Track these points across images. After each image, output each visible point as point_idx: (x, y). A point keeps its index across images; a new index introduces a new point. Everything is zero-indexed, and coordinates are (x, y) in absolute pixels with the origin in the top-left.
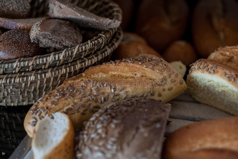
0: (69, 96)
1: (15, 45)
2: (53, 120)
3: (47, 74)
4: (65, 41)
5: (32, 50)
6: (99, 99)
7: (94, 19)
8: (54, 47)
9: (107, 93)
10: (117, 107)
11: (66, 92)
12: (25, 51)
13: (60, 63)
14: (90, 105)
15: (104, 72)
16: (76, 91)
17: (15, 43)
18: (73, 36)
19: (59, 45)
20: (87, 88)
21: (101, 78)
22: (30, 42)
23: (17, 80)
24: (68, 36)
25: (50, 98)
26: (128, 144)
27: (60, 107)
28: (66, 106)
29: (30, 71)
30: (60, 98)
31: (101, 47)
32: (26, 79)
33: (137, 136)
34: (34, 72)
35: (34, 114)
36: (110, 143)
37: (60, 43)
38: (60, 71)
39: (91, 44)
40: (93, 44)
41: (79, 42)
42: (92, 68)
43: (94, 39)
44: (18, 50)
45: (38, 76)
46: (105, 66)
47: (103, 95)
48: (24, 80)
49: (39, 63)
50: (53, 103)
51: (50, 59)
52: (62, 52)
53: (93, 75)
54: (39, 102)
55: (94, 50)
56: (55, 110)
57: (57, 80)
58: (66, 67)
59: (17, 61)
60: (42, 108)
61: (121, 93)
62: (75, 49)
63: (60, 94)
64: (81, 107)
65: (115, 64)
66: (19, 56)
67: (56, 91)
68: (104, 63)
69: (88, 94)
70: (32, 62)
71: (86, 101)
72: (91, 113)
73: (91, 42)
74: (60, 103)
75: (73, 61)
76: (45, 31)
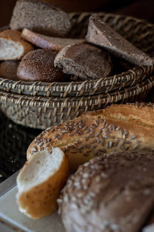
0: (76, 132)
1: (36, 66)
2: (50, 154)
3: (62, 104)
4: (90, 71)
5: (54, 75)
6: (107, 142)
7: (125, 53)
8: (77, 75)
9: (118, 139)
10: (115, 158)
11: (74, 128)
12: (46, 75)
13: (80, 94)
14: (95, 147)
15: (124, 114)
16: (85, 129)
17: (37, 64)
18: (101, 67)
19: (83, 75)
20: (98, 128)
21: (120, 119)
22: (53, 65)
23: (32, 104)
24: (95, 66)
25: (57, 130)
26: (106, 205)
27: (64, 142)
28: (70, 142)
29: (47, 97)
30: (66, 133)
31: (131, 83)
32: (41, 104)
33: (119, 198)
34: (50, 98)
35: (36, 144)
36: (88, 197)
37: (84, 72)
38: (77, 103)
39: (117, 80)
40: (118, 80)
41: (105, 75)
42: (114, 106)
43: (122, 75)
44: (38, 72)
45: (52, 104)
46: (128, 106)
47: (113, 139)
48: (38, 104)
49: (56, 90)
50: (57, 136)
51: (68, 88)
52: (81, 83)
53: (112, 114)
54: (46, 131)
55: (121, 86)
56: (57, 144)
57: (75, 111)
58: (85, 100)
59: (33, 84)
60: (46, 139)
61: (133, 141)
62: (96, 82)
63: (67, 128)
64: (84, 147)
65: (138, 107)
66: (39, 79)
67: (66, 124)
68: (127, 102)
69: (96, 135)
70: (48, 87)
71: (92, 142)
72: (94, 156)
73: (117, 77)
74: (64, 138)
75: (94, 95)
76: (68, 58)
